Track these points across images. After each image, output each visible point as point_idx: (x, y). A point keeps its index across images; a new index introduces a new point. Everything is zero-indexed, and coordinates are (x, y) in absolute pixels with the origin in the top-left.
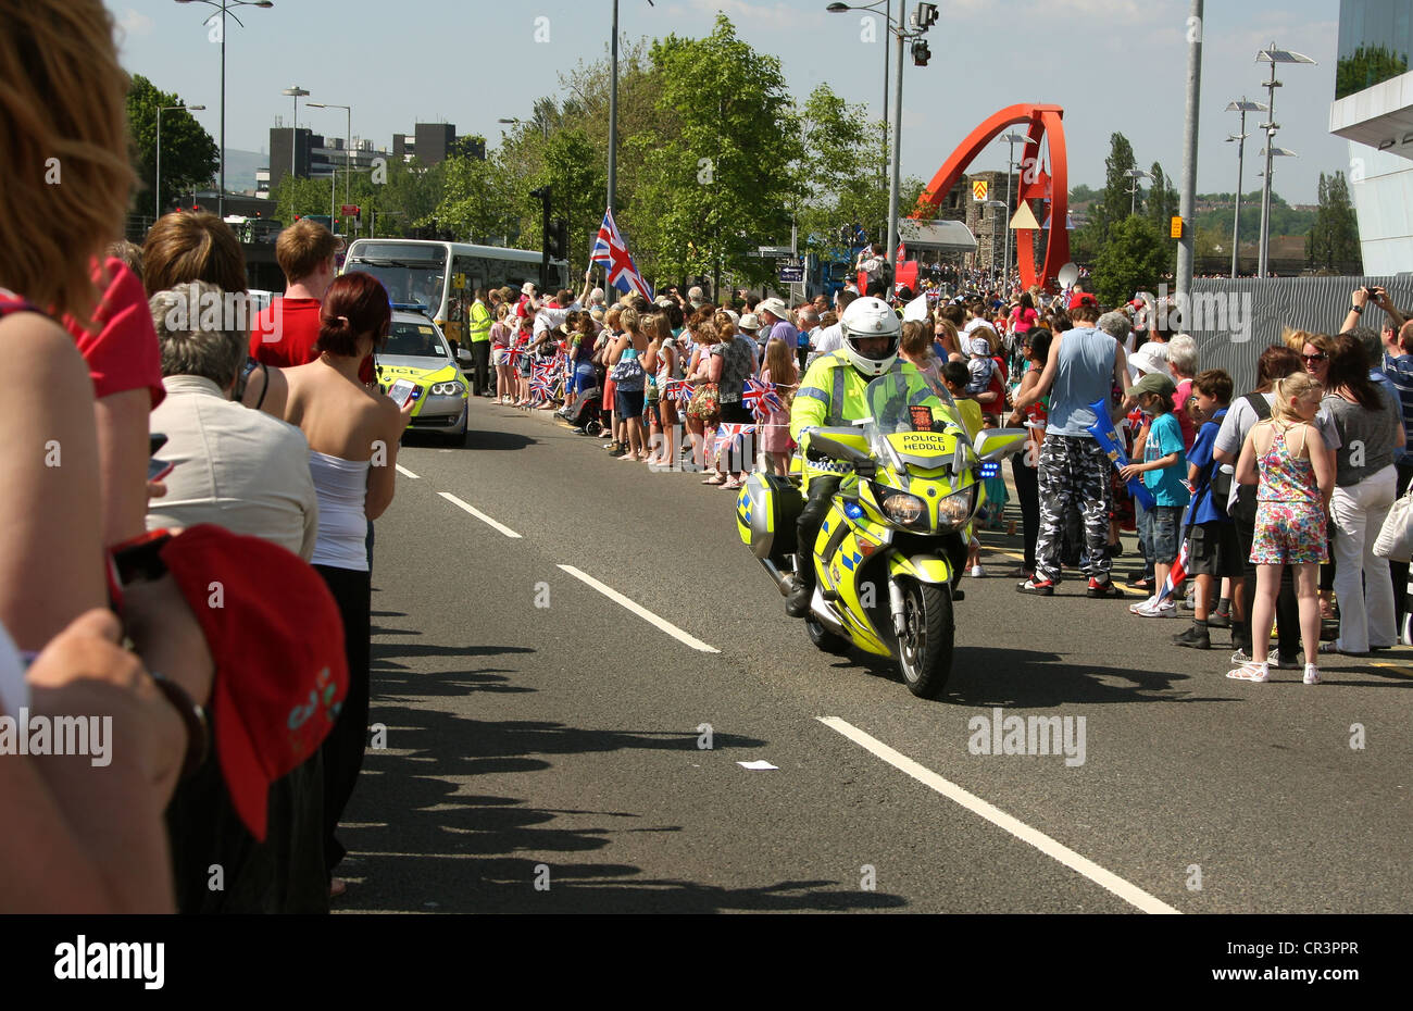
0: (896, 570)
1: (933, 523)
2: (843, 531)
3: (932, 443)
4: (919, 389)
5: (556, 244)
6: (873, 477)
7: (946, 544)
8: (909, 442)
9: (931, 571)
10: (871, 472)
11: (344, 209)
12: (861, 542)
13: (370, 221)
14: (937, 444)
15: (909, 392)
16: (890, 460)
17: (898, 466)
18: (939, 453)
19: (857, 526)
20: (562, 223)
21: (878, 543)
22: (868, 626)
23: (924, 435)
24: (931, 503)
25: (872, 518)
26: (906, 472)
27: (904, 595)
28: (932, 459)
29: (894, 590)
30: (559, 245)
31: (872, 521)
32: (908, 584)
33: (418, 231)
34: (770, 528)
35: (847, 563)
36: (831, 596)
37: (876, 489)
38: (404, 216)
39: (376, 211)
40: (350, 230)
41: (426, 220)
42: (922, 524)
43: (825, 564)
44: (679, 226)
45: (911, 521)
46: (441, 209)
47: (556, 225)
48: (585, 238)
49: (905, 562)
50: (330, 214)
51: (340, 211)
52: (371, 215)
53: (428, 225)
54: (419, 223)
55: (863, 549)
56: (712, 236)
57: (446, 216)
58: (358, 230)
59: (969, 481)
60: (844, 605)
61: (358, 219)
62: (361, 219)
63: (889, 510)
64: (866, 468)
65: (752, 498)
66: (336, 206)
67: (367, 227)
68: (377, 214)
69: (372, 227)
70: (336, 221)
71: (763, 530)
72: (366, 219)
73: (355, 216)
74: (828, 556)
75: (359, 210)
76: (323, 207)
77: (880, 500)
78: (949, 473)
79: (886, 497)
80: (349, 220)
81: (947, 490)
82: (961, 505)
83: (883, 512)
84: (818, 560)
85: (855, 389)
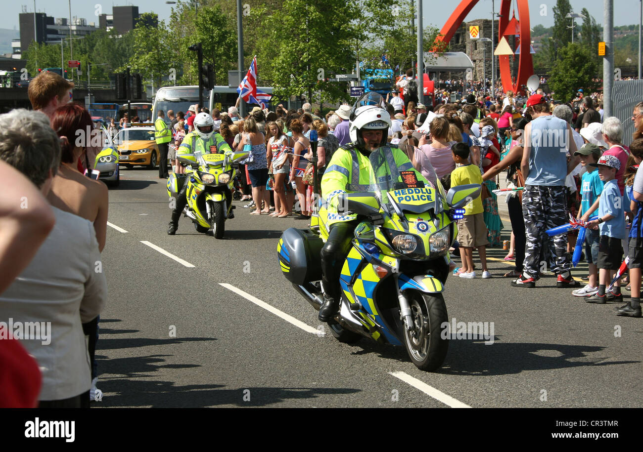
0: (207, 199)
1: (217, 182)
2: (192, 187)
5: (207, 79)
6: (198, 169)
7: (221, 188)
8: (209, 157)
9: (217, 198)
10: (197, 167)
11: (70, 63)
12: (196, 190)
13: (87, 70)
14: (218, 158)
16: (203, 164)
17: (205, 165)
18: (219, 160)
19: (195, 185)
20: (210, 66)
21: (201, 190)
22: (202, 218)
23: (214, 155)
24: (216, 176)
26: (208, 167)
27: (211, 207)
28: (216, 162)
29: (207, 205)
30: (209, 80)
31: (199, 183)
32: (211, 202)
33: (118, 75)
34: (176, 191)
35: (194, 198)
36: (191, 210)
37: (199, 173)
38: (109, 66)
39: (91, 64)
40: (74, 77)
41: (123, 68)
42: (214, 183)
43: (189, 200)
44: (284, 65)
45: (210, 182)
46: (132, 60)
47: (206, 67)
48: (225, 75)
49: (210, 196)
50: (61, 67)
51: (67, 65)
52: (87, 66)
53: (125, 71)
54: (119, 70)
55: (197, 192)
56: (306, 70)
57: (136, 65)
58: (80, 76)
59: (229, 169)
60: (195, 212)
61: (79, 69)
62: (81, 69)
63: (203, 180)
64: (196, 166)
65: (170, 181)
66: (65, 62)
67: (85, 74)
68: (91, 65)
69: (88, 74)
70: (65, 71)
71: (174, 192)
72: (84, 69)
73: (77, 68)
74: (189, 197)
75: (80, 63)
76: (56, 62)
77: (200, 176)
78: (222, 166)
79: (202, 175)
80: (73, 70)
81: (222, 172)
82: (227, 176)
83: (201, 180)
84: (188, 199)
85: (200, 143)
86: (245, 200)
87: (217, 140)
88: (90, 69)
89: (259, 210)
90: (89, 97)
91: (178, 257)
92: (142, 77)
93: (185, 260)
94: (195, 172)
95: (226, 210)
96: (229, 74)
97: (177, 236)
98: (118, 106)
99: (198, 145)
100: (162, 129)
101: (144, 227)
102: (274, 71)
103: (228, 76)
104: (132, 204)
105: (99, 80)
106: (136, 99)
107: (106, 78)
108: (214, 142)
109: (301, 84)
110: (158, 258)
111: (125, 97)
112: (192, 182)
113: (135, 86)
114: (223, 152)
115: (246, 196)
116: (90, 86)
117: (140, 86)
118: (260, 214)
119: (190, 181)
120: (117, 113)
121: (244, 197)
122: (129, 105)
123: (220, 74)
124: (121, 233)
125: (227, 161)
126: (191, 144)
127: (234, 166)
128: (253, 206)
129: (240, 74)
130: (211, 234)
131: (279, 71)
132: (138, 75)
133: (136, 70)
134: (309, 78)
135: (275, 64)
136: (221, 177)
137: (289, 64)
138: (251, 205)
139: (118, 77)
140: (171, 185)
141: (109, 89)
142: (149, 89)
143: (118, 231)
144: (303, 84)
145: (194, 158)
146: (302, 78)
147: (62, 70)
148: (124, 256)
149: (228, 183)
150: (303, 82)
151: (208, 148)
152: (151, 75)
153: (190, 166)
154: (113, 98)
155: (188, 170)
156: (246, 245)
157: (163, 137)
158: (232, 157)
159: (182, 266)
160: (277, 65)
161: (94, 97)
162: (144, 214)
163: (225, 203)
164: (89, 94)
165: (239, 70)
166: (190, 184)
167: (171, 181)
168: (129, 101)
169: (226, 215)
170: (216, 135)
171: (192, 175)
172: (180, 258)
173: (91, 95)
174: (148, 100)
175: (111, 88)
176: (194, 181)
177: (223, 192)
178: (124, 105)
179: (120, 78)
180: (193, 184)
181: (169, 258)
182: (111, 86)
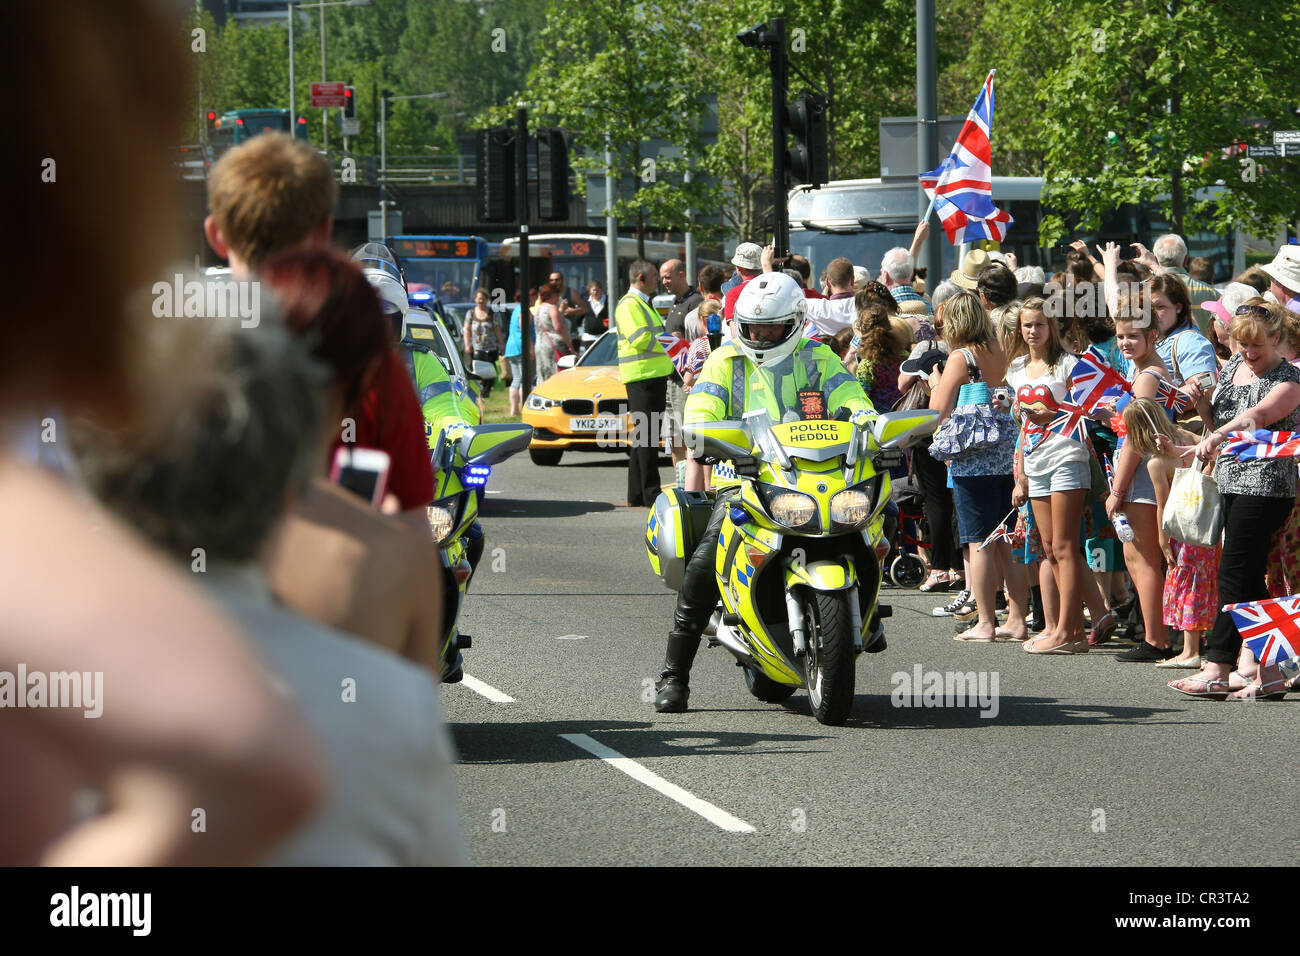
0: (792, 581)
1: (825, 522)
2: (737, 540)
3: (823, 432)
4: (833, 375)
5: (802, 151)
6: (756, 475)
7: (840, 544)
8: (797, 433)
9: (828, 577)
10: (753, 469)
11: (317, 92)
12: (750, 551)
13: (376, 117)
14: (829, 433)
15: (822, 379)
16: (775, 456)
17: (783, 460)
18: (832, 443)
19: (747, 534)
20: (814, 103)
21: (766, 550)
22: (774, 651)
23: (814, 423)
24: (822, 499)
25: (761, 523)
26: (793, 466)
27: (803, 609)
28: (821, 451)
29: (792, 605)
30: (809, 151)
31: (761, 527)
32: (804, 593)
33: (487, 135)
34: (680, 553)
35: (742, 578)
36: (733, 621)
37: (760, 488)
38: (455, 102)
39: (391, 95)
40: (332, 142)
41: (503, 110)
42: (814, 524)
43: (726, 584)
44: (1084, 96)
45: (800, 522)
46: (537, 82)
47: (800, 107)
48: (866, 134)
49: (801, 570)
50: (285, 105)
51: (308, 98)
52: (375, 103)
53: (510, 122)
54: (491, 118)
55: (753, 559)
56: (1161, 115)
57: (552, 98)
58: (351, 138)
59: (869, 473)
60: (747, 629)
61: (349, 114)
62: (355, 114)
63: (775, 513)
64: (749, 466)
65: (658, 519)
66: (300, 86)
67: (370, 131)
68: (391, 99)
69: (381, 129)
70: (301, 121)
71: (671, 555)
72: (367, 113)
73: (342, 109)
74: (727, 573)
75: (351, 91)
76: (271, 86)
77: (766, 501)
78: (843, 464)
79: (772, 497)
80: (330, 118)
81: (841, 484)
82: (860, 500)
83: (770, 515)
84: (720, 581)
85: (759, 382)
86: (935, 588)
87: (822, 368)
88: (389, 114)
89: (989, 625)
90: (383, 213)
91: (694, 792)
92: (571, 142)
93: (718, 803)
94: (746, 485)
95: (857, 621)
96: (883, 131)
97: (691, 715)
98: (483, 247)
99: (754, 386)
100: (635, 329)
101: (572, 682)
102: (1046, 121)
103: (878, 136)
104: (532, 599)
105: (417, 151)
106: (547, 219)
107: (443, 144)
108: (809, 376)
109: (1144, 163)
110: (622, 798)
111: (510, 216)
112: (737, 522)
113: (547, 175)
114: (844, 415)
115: (939, 573)
116: (386, 175)
117: (562, 172)
118: (993, 638)
119: (727, 520)
120: (482, 269)
121: (934, 577)
122: (524, 243)
123: (852, 129)
124: (491, 704)
125: (860, 445)
126: (729, 386)
127: (884, 464)
128: (965, 609)
129: (921, 131)
130: (802, 707)
131: (1064, 122)
132: (557, 136)
133: (551, 116)
134: (1175, 144)
135: (1050, 92)
136: (840, 502)
137: (1099, 95)
138: (959, 607)
139: (486, 141)
140: (660, 530)
141: (455, 183)
142: (597, 185)
143: (479, 697)
144: (1152, 163)
145: (742, 434)
146: (1148, 141)
147: (288, 113)
148: (503, 789)
149: (865, 523)
150: (1151, 155)
151: (789, 398)
152: (601, 137)
153: (729, 464)
154: (468, 216)
155: (721, 477)
156: (940, 754)
157: (639, 357)
158: (878, 431)
159: (710, 827)
160: (1056, 100)
161: (400, 213)
162: (573, 637)
163: (855, 595)
164: (382, 203)
165: (921, 118)
166: (728, 529)
167: (662, 517)
168: (523, 229)
169: (859, 639)
170: (816, 349)
171: (736, 498)
172: (703, 797)
173: (389, 208)
174: (591, 224)
175: (460, 182)
176: (744, 518)
177: (847, 557)
178: (507, 242)
179: (491, 142)
180: (740, 530)
181: (661, 797)
182: (461, 174)
